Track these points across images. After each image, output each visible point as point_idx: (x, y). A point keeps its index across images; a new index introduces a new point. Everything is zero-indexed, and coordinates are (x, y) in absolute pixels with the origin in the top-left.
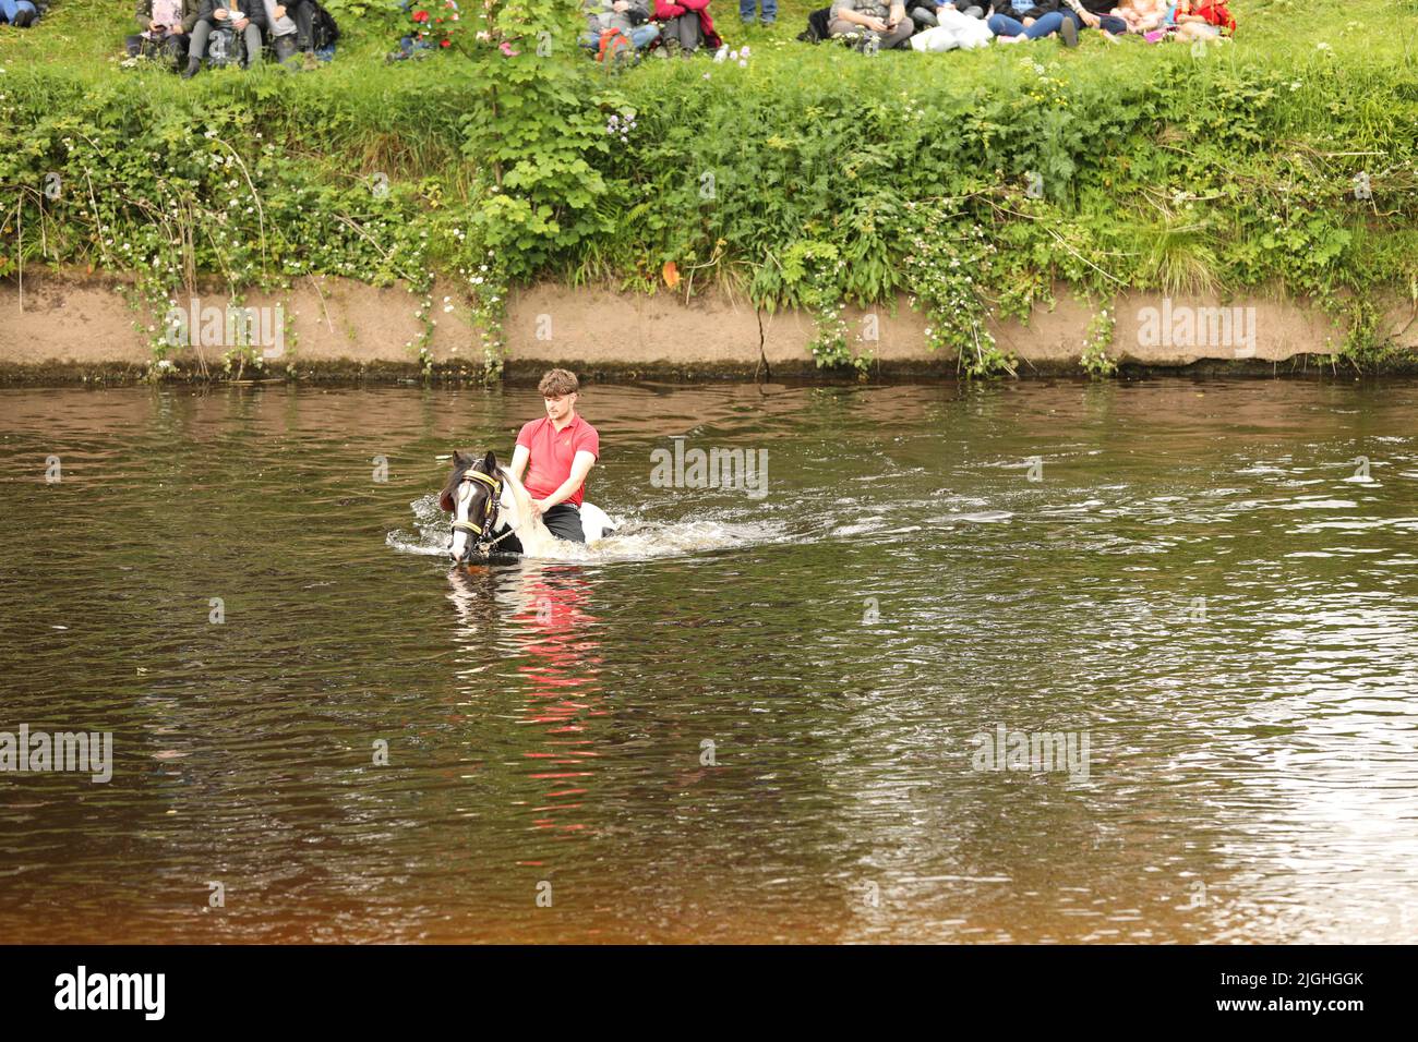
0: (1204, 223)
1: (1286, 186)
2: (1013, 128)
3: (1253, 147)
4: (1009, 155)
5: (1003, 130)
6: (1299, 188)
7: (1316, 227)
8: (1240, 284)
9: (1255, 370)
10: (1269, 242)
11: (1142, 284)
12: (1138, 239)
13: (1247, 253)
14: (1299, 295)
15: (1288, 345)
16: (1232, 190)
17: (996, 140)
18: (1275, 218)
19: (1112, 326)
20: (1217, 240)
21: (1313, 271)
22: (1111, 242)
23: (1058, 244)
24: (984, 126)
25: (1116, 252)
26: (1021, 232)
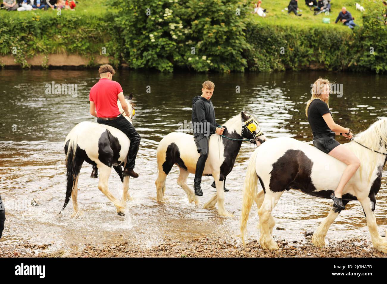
0: (63, 41)
1: (78, 35)
2: (30, 24)
3: (72, 28)
4: (30, 29)
5: (28, 25)
6: (81, 36)
7: (83, 42)
8: (70, 52)
9: (73, 68)
10: (75, 45)
11: (53, 52)
12: (52, 44)
13: (71, 47)
14: (80, 54)
15: (79, 63)
16: (69, 36)
17: (27, 27)
18: (76, 41)
19: (48, 60)
20: (66, 44)
21: (82, 50)
22: (47, 45)
23: (38, 45)
24: (25, 24)
25: (48, 46)
26: (31, 43)
